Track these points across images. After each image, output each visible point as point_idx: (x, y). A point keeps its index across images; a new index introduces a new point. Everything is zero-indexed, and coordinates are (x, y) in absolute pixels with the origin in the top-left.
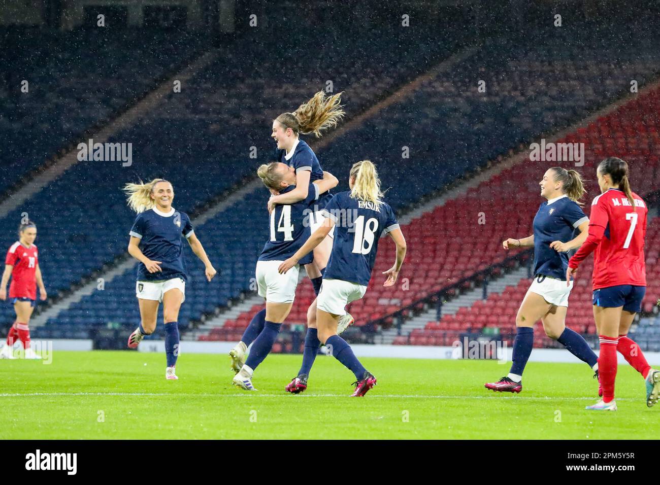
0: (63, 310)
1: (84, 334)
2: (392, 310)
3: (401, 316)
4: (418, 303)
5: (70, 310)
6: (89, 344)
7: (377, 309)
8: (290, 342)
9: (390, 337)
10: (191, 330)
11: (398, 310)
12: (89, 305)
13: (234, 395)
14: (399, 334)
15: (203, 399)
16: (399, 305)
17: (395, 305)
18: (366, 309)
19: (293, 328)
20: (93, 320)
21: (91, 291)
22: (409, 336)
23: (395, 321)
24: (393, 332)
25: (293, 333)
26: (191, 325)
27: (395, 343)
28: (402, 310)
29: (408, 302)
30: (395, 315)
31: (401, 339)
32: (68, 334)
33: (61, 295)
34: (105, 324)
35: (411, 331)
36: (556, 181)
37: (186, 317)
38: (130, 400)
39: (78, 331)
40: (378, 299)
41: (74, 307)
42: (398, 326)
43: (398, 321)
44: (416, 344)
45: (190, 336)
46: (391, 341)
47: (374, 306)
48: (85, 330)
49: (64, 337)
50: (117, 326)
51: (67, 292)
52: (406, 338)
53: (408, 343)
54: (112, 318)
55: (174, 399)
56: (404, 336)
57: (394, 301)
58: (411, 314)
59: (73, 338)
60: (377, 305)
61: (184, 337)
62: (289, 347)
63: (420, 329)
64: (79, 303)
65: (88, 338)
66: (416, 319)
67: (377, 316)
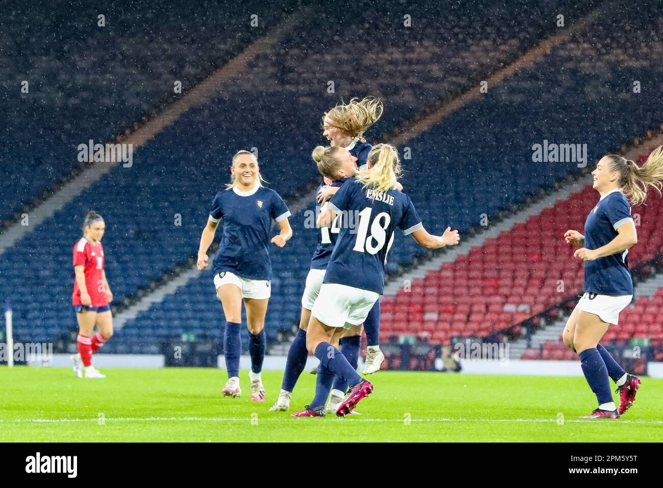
0: (128, 320)
1: (154, 348)
2: (520, 319)
3: (531, 326)
4: (552, 309)
5: (137, 319)
6: (160, 359)
7: (502, 317)
8: (398, 357)
9: (517, 350)
10: (279, 343)
11: (527, 317)
12: (160, 314)
13: (332, 420)
14: (529, 346)
15: (297, 425)
16: (528, 311)
17: (524, 312)
18: (488, 316)
19: (402, 340)
20: (164, 332)
21: (162, 297)
22: (542, 349)
23: (524, 331)
24: (522, 344)
25: (401, 347)
26: (280, 337)
27: (524, 357)
28: (533, 318)
29: (539, 308)
30: (524, 324)
31: (531, 352)
32: (136, 348)
33: (126, 301)
34: (179, 336)
35: (543, 342)
36: (612, 171)
37: (274, 327)
38: (210, 426)
39: (147, 344)
40: (503, 304)
41: (142, 317)
42: (528, 337)
43: (528, 331)
44: (550, 358)
45: (279, 350)
46: (519, 355)
47: (499, 313)
48: (156, 344)
49: (130, 352)
50: (192, 338)
51: (134, 298)
52: (538, 351)
53: (540, 357)
54: (187, 329)
55: (261, 425)
56: (535, 349)
57: (522, 308)
58: (542, 322)
59: (141, 352)
60: (502, 312)
61: (272, 352)
62: (397, 362)
63: (554, 341)
64: (147, 312)
65: (159, 353)
66: (549, 328)
67: (503, 325)
